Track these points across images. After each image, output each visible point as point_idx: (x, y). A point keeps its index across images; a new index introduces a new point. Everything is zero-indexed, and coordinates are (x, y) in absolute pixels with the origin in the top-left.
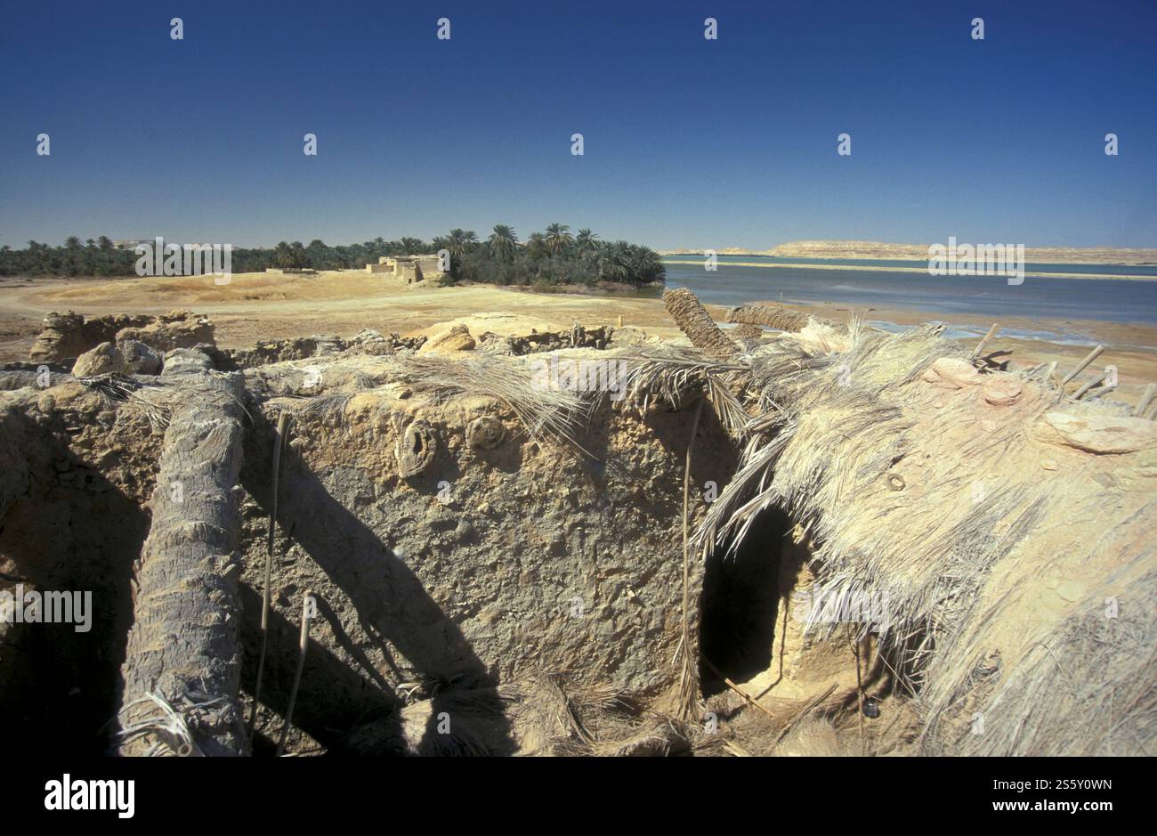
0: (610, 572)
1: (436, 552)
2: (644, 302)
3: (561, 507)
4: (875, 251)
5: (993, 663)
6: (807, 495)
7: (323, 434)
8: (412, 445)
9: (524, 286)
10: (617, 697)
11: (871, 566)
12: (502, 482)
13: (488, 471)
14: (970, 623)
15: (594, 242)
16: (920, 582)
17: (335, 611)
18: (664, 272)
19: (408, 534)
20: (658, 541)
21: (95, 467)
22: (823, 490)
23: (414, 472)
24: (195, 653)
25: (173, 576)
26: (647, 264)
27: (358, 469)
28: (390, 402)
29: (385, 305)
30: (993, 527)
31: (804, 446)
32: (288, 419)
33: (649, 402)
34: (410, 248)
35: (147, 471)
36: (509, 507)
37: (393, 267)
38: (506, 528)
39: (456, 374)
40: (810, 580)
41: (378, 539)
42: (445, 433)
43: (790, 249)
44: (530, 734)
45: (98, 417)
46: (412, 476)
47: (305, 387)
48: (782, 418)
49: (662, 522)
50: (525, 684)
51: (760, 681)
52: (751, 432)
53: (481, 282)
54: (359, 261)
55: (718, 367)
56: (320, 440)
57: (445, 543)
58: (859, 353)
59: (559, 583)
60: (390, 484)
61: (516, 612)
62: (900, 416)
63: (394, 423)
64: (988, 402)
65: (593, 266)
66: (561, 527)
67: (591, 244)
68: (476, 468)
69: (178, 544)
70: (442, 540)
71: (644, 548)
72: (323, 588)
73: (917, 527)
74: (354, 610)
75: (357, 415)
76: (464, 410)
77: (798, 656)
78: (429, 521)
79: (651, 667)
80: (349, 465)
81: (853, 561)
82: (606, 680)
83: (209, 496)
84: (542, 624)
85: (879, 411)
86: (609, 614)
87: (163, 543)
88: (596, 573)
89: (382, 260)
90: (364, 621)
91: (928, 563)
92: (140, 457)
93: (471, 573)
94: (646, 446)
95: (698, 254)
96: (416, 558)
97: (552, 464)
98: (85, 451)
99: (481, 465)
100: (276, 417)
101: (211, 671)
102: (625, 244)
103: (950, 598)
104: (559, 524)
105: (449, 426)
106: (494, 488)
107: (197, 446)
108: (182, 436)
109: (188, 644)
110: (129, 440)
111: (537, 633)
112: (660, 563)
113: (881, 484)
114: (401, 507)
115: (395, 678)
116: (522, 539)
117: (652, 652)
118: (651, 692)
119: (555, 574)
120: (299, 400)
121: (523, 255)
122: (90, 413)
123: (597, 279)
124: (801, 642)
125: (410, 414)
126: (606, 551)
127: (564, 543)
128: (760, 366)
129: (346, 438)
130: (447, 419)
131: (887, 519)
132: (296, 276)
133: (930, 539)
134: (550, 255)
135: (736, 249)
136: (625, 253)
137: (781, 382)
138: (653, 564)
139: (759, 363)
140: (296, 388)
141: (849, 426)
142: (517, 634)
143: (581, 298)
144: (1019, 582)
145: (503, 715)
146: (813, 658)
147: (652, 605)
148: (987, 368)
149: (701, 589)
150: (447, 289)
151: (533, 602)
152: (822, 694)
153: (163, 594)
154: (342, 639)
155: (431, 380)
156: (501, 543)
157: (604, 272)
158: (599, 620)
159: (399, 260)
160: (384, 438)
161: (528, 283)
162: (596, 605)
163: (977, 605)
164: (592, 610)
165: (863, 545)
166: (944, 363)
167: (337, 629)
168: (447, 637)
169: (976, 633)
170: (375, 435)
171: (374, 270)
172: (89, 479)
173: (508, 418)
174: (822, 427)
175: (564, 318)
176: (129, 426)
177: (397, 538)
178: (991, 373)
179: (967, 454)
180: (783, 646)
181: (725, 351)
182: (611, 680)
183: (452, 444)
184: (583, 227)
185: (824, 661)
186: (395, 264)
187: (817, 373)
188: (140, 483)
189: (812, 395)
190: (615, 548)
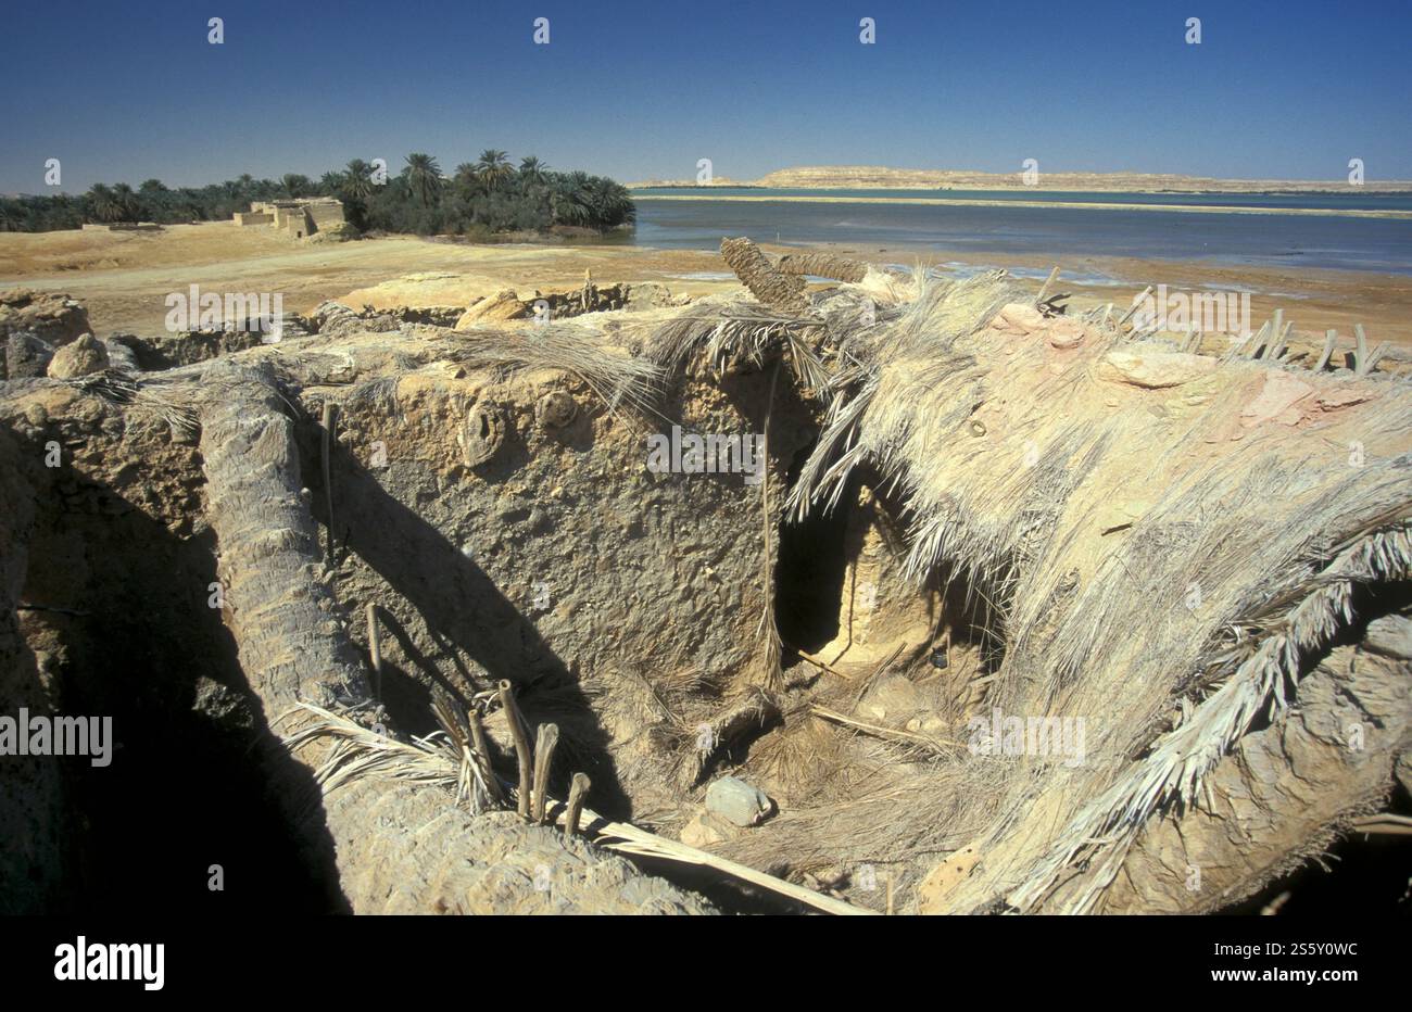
0: (688, 550)
1: (508, 547)
2: (613, 250)
3: (637, 485)
4: (882, 179)
5: (1073, 579)
6: (895, 447)
7: (374, 425)
8: (479, 429)
9: (456, 236)
10: (700, 679)
11: (961, 509)
12: (575, 463)
13: (560, 452)
14: (1051, 549)
15: (544, 174)
16: (1006, 519)
17: (402, 623)
18: (634, 210)
19: (477, 529)
20: (733, 514)
21: (109, 486)
22: (910, 442)
23: (483, 459)
24: (327, 661)
25: (274, 589)
26: (612, 200)
27: (419, 461)
28: (446, 383)
29: (273, 269)
30: (1067, 462)
31: (889, 400)
32: (334, 410)
33: (726, 364)
34: (296, 187)
35: (173, 485)
36: (583, 490)
37: (272, 216)
38: (581, 513)
39: (515, 346)
40: (878, 542)
41: (444, 539)
42: (513, 414)
43: (784, 178)
44: (621, 725)
45: (103, 426)
46: (480, 464)
47: (334, 372)
48: (863, 373)
49: (736, 493)
50: (607, 676)
51: (829, 651)
52: (835, 389)
53: (397, 232)
54: (220, 209)
55: (794, 323)
56: (372, 431)
57: (518, 535)
58: (928, 302)
59: (637, 567)
60: (455, 476)
61: (594, 603)
62: (974, 364)
63: (454, 406)
64: (1054, 346)
65: (544, 205)
66: (638, 507)
67: (539, 176)
68: (547, 450)
69: (268, 555)
70: (515, 533)
71: (720, 522)
72: (386, 599)
73: (1002, 467)
74: (422, 620)
75: (412, 400)
76: (531, 386)
77: (868, 619)
78: (500, 512)
79: (729, 645)
80: (408, 458)
81: (946, 506)
82: (687, 663)
83: (283, 501)
84: (621, 613)
85: (955, 360)
86: (689, 594)
87: (250, 556)
88: (674, 553)
89: (255, 206)
90: (433, 631)
91: (1012, 501)
92: (162, 470)
93: (545, 565)
94: (720, 413)
95: (673, 187)
96: (487, 555)
97: (627, 439)
98: (93, 467)
99: (553, 445)
100: (318, 409)
101: (349, 677)
102: (583, 176)
103: (1033, 529)
104: (635, 504)
105: (517, 405)
106: (566, 470)
107: (251, 448)
108: (231, 438)
109: (317, 653)
110: (146, 451)
111: (617, 623)
112: (735, 536)
113: (964, 432)
114: (468, 500)
115: (470, 689)
116: (598, 523)
117: (730, 630)
118: (730, 671)
119: (632, 558)
120: (341, 388)
121: (451, 195)
122: (92, 422)
123: (550, 223)
124: (872, 605)
125: (472, 394)
126: (683, 529)
127: (641, 523)
128: (836, 320)
129: (402, 427)
130: (514, 397)
131: (972, 464)
132: (132, 234)
133: (1013, 478)
134: (486, 193)
135: (720, 178)
136: (584, 188)
137: (858, 336)
138: (730, 538)
139: (834, 317)
140: (324, 375)
141: (929, 377)
142: (596, 626)
143: (533, 249)
144: (1092, 507)
145: (590, 710)
146: (883, 620)
147: (730, 581)
148: (1049, 313)
149: (776, 560)
150: (352, 243)
151: (612, 589)
152: (893, 653)
153: (270, 607)
154: (412, 652)
155: (487, 355)
156: (577, 530)
157: (559, 213)
158: (679, 602)
159: (280, 206)
160: (444, 424)
161: (461, 231)
162: (676, 586)
163: (1056, 533)
164: (671, 591)
165: (953, 490)
166: (1011, 309)
167: (405, 643)
168: (523, 637)
169: (1058, 555)
170: (433, 421)
171: (245, 221)
172: (103, 501)
173: (578, 392)
174: (905, 379)
175: (513, 275)
176: (143, 434)
177: (465, 535)
178: (1054, 317)
179: (1039, 397)
180: (851, 611)
181: (796, 306)
182: (692, 662)
183: (521, 425)
184: (527, 155)
185: (891, 622)
186: (275, 211)
187: (890, 324)
188: (165, 500)
189: (890, 347)
190: (692, 524)
